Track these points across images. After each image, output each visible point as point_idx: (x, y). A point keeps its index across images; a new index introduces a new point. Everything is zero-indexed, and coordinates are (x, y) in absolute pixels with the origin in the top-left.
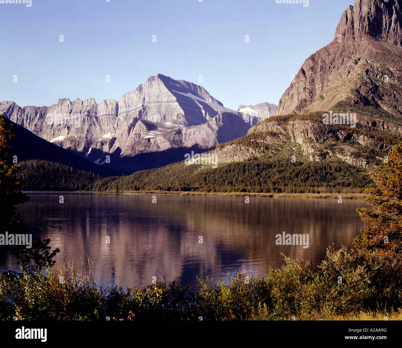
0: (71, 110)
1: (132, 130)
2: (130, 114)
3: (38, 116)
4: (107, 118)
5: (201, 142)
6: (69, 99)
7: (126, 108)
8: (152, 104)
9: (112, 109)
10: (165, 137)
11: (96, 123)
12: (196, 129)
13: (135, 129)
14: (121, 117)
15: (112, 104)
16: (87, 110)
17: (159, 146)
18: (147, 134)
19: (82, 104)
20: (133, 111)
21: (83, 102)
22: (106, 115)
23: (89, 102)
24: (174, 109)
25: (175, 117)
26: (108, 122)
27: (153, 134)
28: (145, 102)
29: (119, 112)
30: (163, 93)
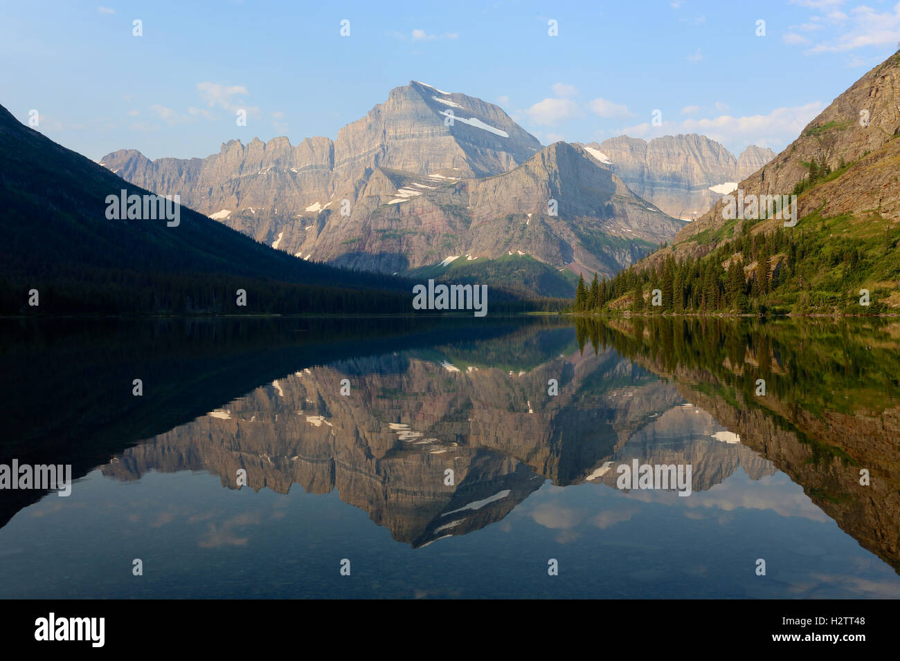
0: (244, 162)
1: (362, 190)
2: (358, 162)
3: (183, 177)
4: (312, 173)
5: (512, 205)
6: (239, 140)
8: (402, 141)
9: (323, 155)
10: (433, 201)
11: (292, 183)
12: (497, 180)
13: (368, 187)
14: (339, 170)
15: (322, 147)
16: (274, 159)
17: (419, 218)
18: (394, 197)
19: (265, 148)
20: (362, 158)
21: (265, 145)
22: (311, 167)
23: (278, 143)
24: (445, 150)
25: (448, 165)
26: (315, 182)
27: (407, 196)
28: (387, 137)
29: (336, 161)
30: (422, 117)
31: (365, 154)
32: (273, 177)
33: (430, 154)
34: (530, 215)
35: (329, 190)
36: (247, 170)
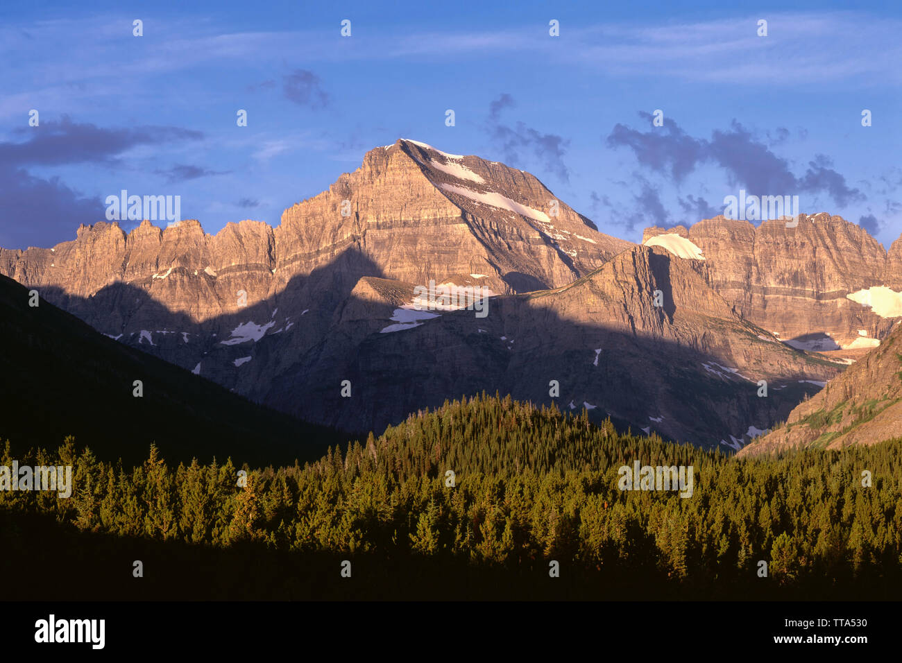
0: (127, 258)
2: (316, 262)
4: (241, 277)
5: (572, 337)
6: (115, 223)
8: (387, 232)
9: (258, 250)
15: (256, 236)
16: (179, 255)
19: (159, 237)
20: (323, 256)
22: (240, 267)
23: (183, 229)
25: (463, 269)
28: (363, 225)
29: (280, 258)
30: (418, 196)
31: (326, 250)
32: (178, 283)
33: (432, 252)
34: (598, 351)
36: (133, 271)
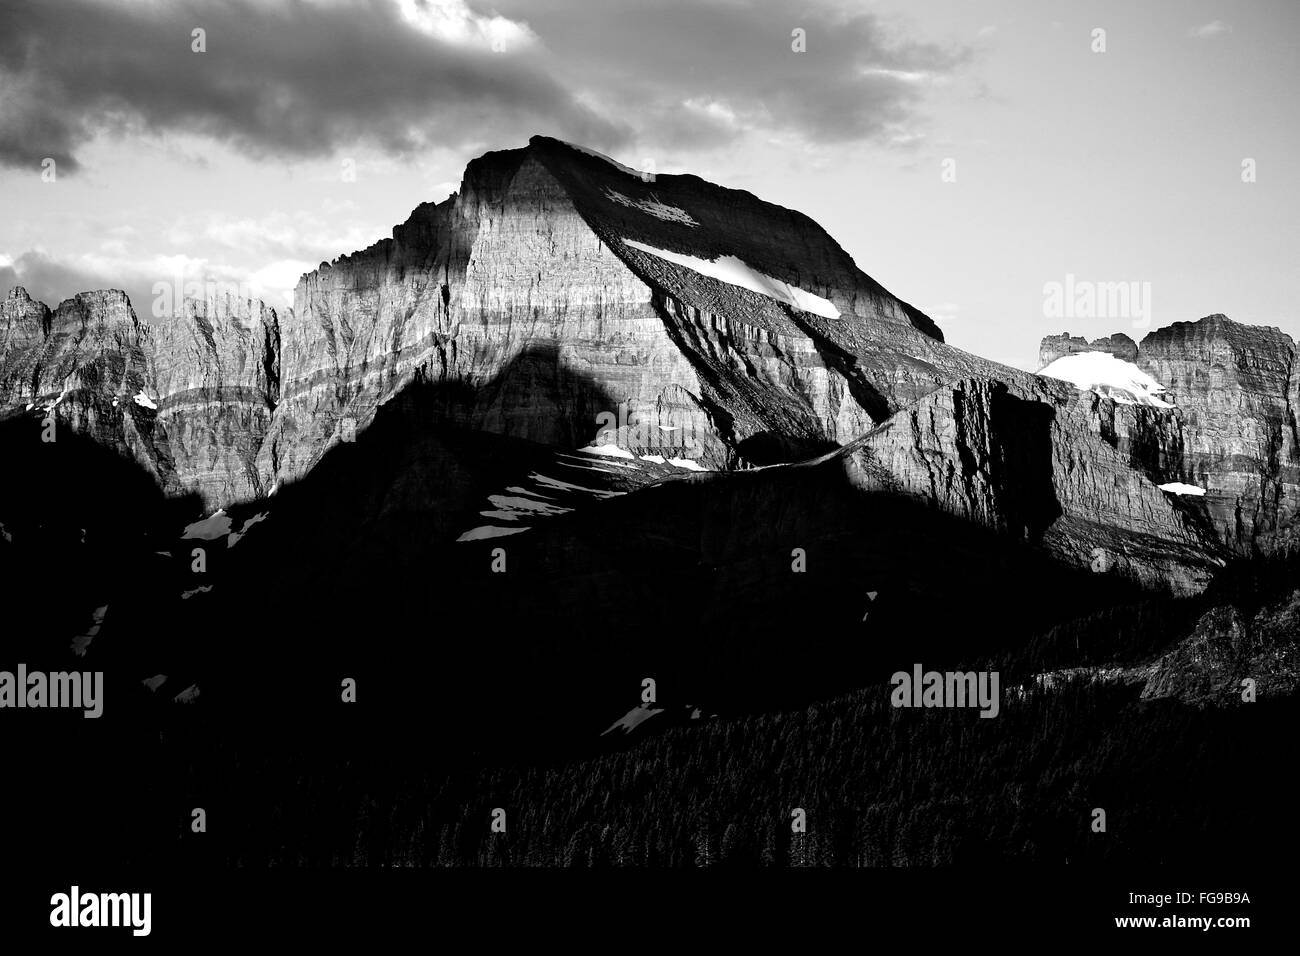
2: (359, 385)
4: (207, 414)
7: (334, 351)
8: (500, 329)
9: (243, 358)
14: (295, 406)
15: (241, 329)
16: (82, 364)
20: (374, 374)
22: (204, 393)
24: (635, 361)
26: (214, 442)
27: (510, 516)
28: (455, 314)
29: (287, 377)
31: (381, 363)
32: (76, 423)
33: (588, 375)
34: (872, 595)
35: (262, 473)
